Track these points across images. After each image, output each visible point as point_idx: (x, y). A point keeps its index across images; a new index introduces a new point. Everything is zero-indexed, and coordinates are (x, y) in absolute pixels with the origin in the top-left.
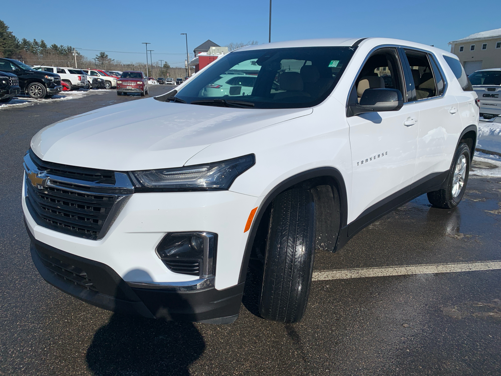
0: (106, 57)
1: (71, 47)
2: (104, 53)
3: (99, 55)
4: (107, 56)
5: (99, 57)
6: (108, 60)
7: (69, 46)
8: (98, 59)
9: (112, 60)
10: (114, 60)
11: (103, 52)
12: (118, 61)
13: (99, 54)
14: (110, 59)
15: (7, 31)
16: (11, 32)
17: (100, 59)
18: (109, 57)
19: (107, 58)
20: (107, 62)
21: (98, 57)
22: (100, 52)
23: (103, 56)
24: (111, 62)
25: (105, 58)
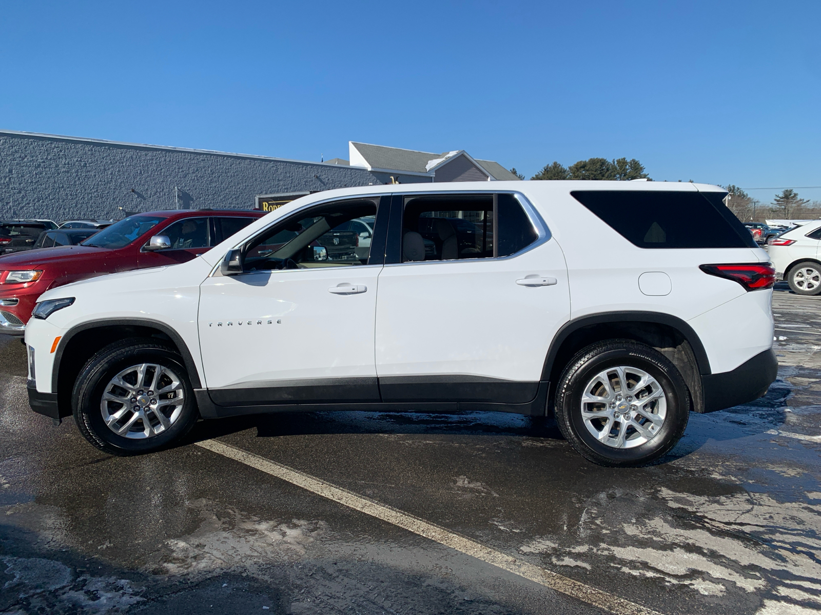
0: (793, 197)
1: (734, 187)
2: (791, 191)
3: (781, 195)
4: (796, 195)
5: (781, 198)
6: (798, 201)
7: (731, 186)
8: (778, 201)
9: (805, 201)
10: (808, 201)
11: (788, 189)
12: (817, 202)
13: (782, 193)
14: (801, 200)
15: (641, 173)
16: (647, 174)
17: (782, 201)
18: (799, 198)
19: (794, 199)
20: (794, 205)
21: (779, 199)
22: (783, 190)
23: (788, 196)
24: (803, 205)
25: (792, 199)
